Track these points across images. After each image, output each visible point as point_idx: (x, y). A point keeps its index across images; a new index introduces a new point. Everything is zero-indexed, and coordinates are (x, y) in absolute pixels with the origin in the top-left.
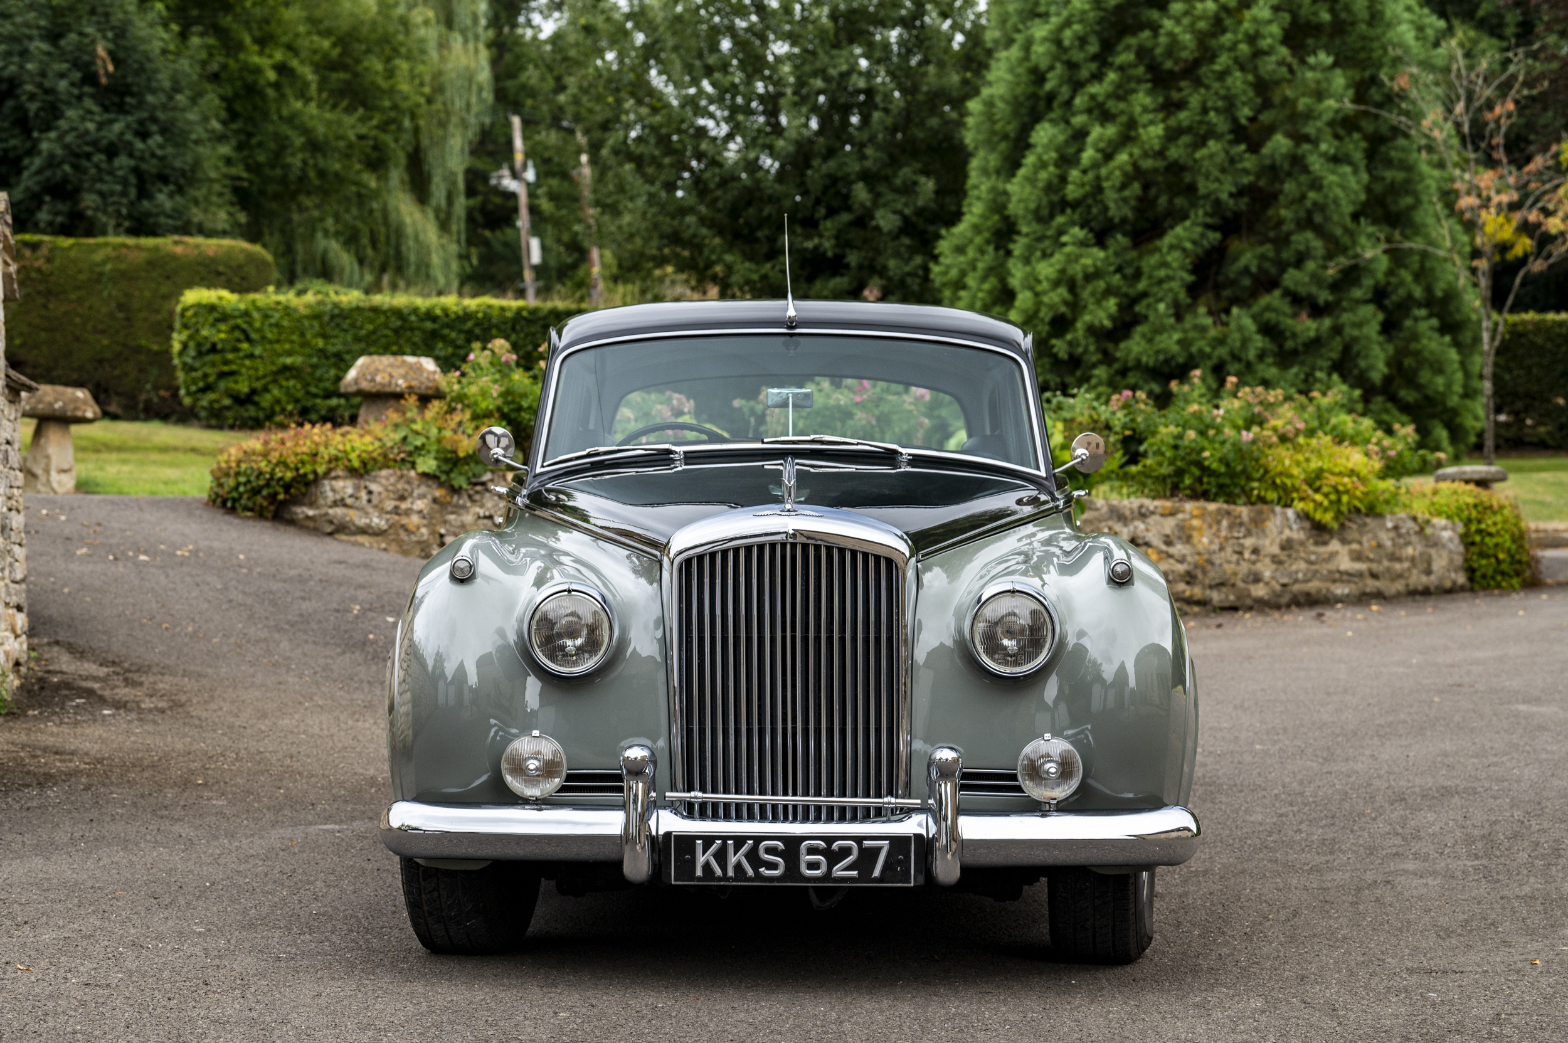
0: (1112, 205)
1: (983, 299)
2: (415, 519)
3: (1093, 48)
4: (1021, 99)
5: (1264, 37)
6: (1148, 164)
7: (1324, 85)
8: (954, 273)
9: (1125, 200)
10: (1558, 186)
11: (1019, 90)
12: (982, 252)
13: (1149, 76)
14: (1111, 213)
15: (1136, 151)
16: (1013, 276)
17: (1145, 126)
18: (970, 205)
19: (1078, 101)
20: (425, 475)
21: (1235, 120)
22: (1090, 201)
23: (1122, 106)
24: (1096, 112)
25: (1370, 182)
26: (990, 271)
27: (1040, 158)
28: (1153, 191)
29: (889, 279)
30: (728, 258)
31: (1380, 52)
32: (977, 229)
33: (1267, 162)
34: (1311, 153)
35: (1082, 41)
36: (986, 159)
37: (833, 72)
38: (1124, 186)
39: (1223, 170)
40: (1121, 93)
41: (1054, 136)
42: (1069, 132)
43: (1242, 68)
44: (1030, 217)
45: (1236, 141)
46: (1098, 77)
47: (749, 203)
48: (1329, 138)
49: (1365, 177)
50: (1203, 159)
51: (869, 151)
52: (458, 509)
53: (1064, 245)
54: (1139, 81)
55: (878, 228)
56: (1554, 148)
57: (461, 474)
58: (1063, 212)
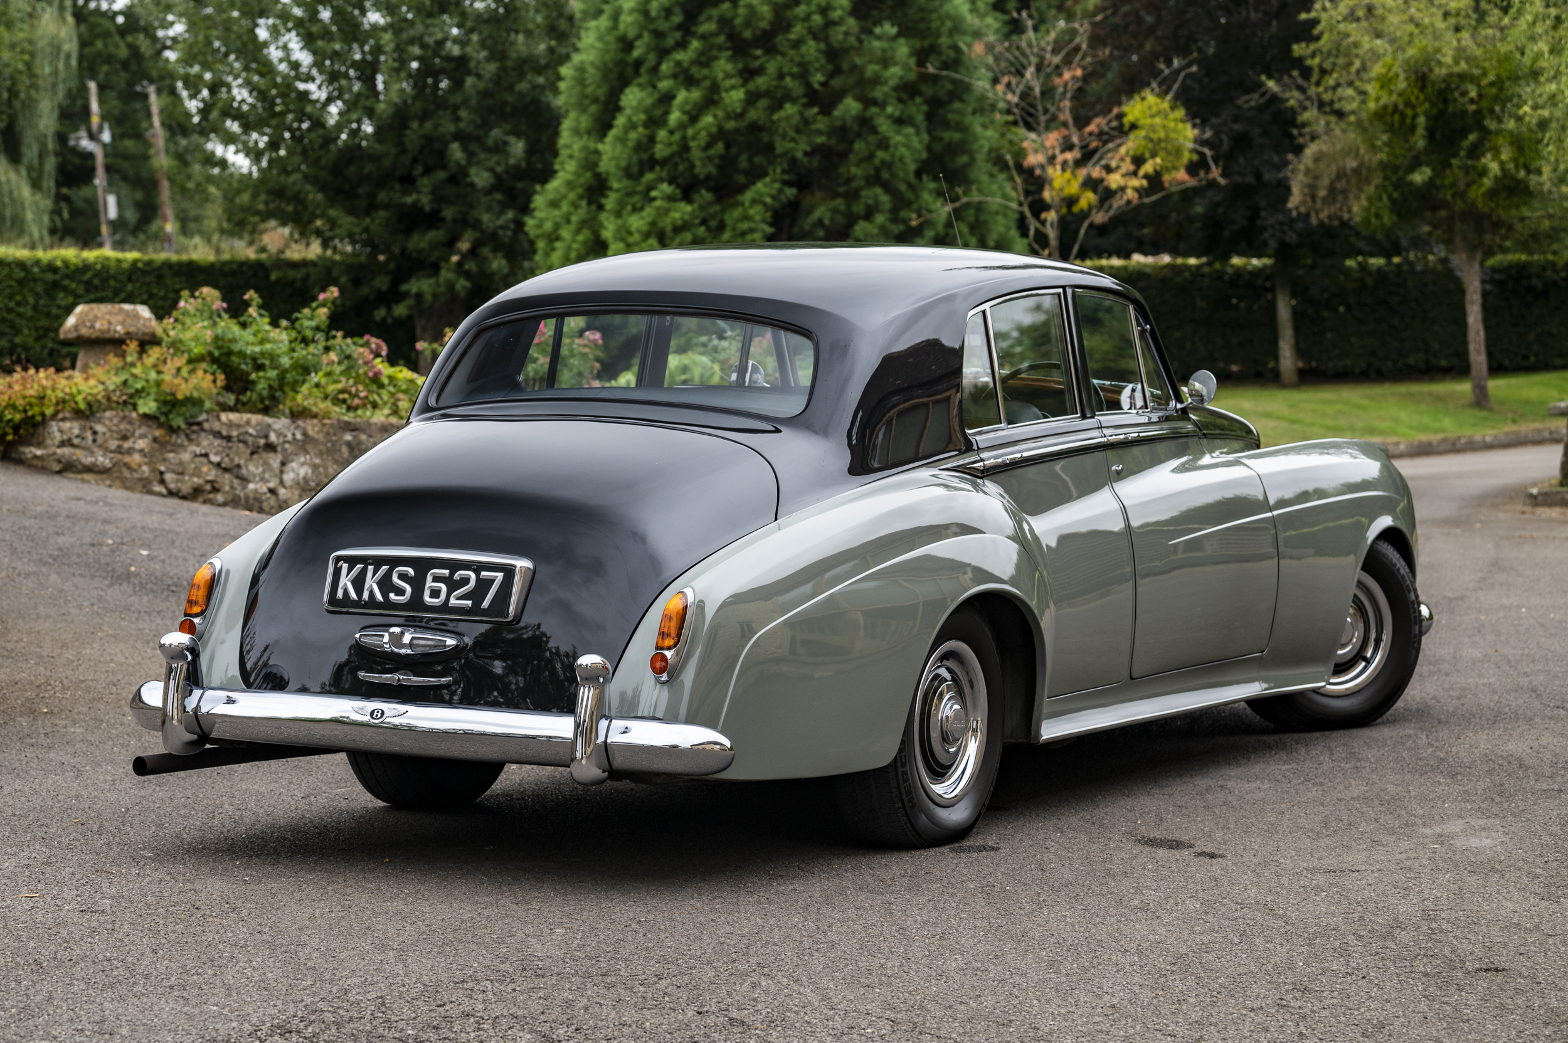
0: (698, 163)
1: (577, 250)
2: (137, 458)
3: (677, 19)
4: (610, 65)
5: (835, 9)
6: (731, 125)
7: (889, 53)
8: (548, 226)
9: (710, 158)
10: (1119, 146)
11: (608, 57)
12: (575, 206)
13: (729, 44)
14: (697, 171)
15: (720, 114)
16: (606, 228)
17: (727, 91)
18: (562, 163)
19: (664, 67)
20: (146, 417)
21: (808, 85)
22: (677, 159)
23: (705, 72)
24: (681, 78)
25: (930, 142)
26: (583, 224)
27: (629, 119)
28: (734, 150)
29: (482, 232)
30: (332, 212)
31: (938, 23)
32: (570, 185)
33: (838, 123)
34: (879, 115)
35: (668, 12)
36: (577, 120)
37: (430, 40)
38: (708, 146)
39: (798, 131)
40: (705, 60)
41: (642, 100)
42: (656, 96)
43: (815, 38)
44: (620, 174)
45: (809, 105)
46: (682, 45)
47: (350, 162)
48: (894, 101)
49: (926, 137)
50: (780, 120)
51: (463, 113)
52: (177, 448)
53: (654, 199)
54: (721, 48)
55: (472, 185)
56: (1115, 111)
57: (179, 415)
58: (651, 169)
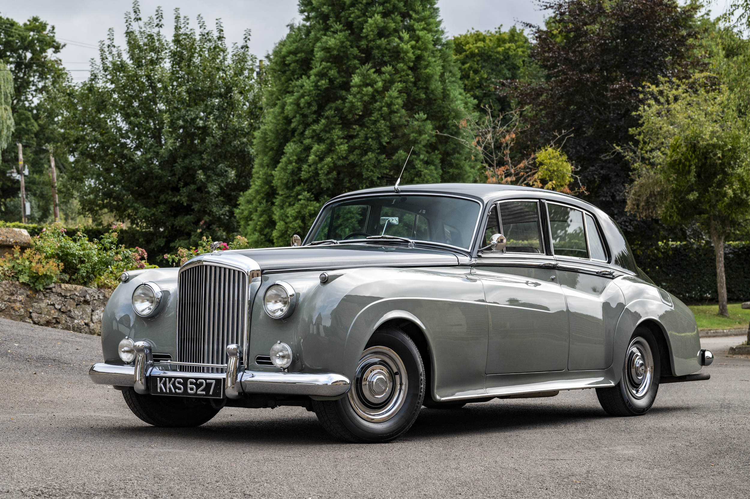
0: (323, 182)
1: (260, 225)
2: (18, 305)
3: (314, 108)
4: (280, 131)
5: (395, 105)
6: (340, 162)
7: (422, 128)
8: (246, 213)
9: (329, 179)
10: (534, 173)
11: (278, 127)
12: (260, 203)
13: (340, 122)
14: (322, 186)
15: (335, 157)
16: (275, 214)
17: (339, 145)
18: (254, 181)
19: (307, 133)
20: (23, 283)
21: (380, 143)
22: (312, 180)
23: (328, 135)
24: (315, 138)
25: (442, 174)
26: (264, 212)
27: (288, 159)
28: (342, 176)
29: (213, 217)
30: (136, 205)
31: (448, 113)
32: (257, 192)
33: (396, 163)
34: (416, 159)
35: (309, 104)
36: (262, 159)
37: (189, 118)
38: (328, 173)
39: (375, 166)
40: (328, 129)
41: (295, 149)
42: (303, 147)
43: (384, 119)
44: (283, 186)
45: (380, 154)
46: (316, 121)
47: (146, 180)
48: (425, 153)
49: (441, 171)
50: (365, 161)
51: (205, 156)
52: (39, 301)
53: (300, 200)
54: (336, 124)
55: (208, 192)
56: (533, 156)
57: (40, 283)
58: (299, 184)
